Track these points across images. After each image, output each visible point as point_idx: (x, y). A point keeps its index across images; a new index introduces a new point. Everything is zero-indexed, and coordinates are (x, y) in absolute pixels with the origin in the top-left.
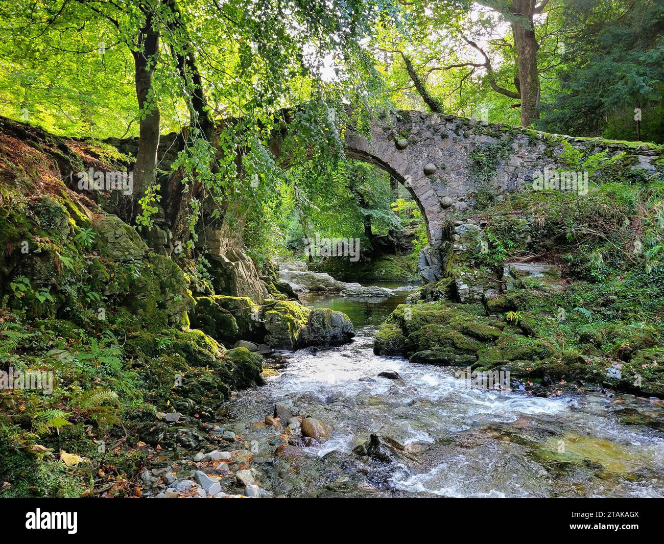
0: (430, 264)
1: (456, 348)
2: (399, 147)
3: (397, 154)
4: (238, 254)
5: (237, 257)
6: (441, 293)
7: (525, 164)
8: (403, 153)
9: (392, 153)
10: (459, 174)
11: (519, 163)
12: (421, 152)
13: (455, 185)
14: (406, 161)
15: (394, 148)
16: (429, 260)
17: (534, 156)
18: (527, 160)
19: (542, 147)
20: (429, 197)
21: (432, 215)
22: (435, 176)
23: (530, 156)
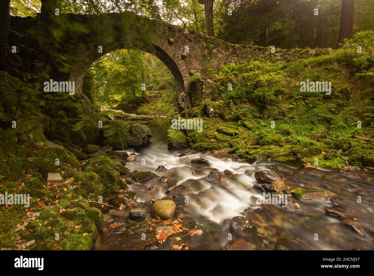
0: (185, 101)
1: (217, 140)
2: (170, 43)
3: (169, 47)
4: (81, 96)
5: (81, 97)
6: (198, 113)
7: (224, 57)
8: (172, 46)
9: (166, 46)
10: (197, 60)
11: (221, 57)
12: (180, 47)
13: (195, 65)
14: (173, 50)
15: (167, 43)
16: (184, 99)
17: (227, 53)
18: (224, 55)
19: (231, 50)
20: (184, 69)
21: (185, 78)
22: (187, 59)
23: (226, 53)
